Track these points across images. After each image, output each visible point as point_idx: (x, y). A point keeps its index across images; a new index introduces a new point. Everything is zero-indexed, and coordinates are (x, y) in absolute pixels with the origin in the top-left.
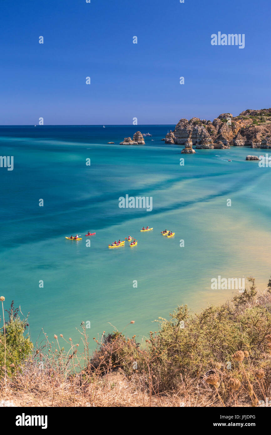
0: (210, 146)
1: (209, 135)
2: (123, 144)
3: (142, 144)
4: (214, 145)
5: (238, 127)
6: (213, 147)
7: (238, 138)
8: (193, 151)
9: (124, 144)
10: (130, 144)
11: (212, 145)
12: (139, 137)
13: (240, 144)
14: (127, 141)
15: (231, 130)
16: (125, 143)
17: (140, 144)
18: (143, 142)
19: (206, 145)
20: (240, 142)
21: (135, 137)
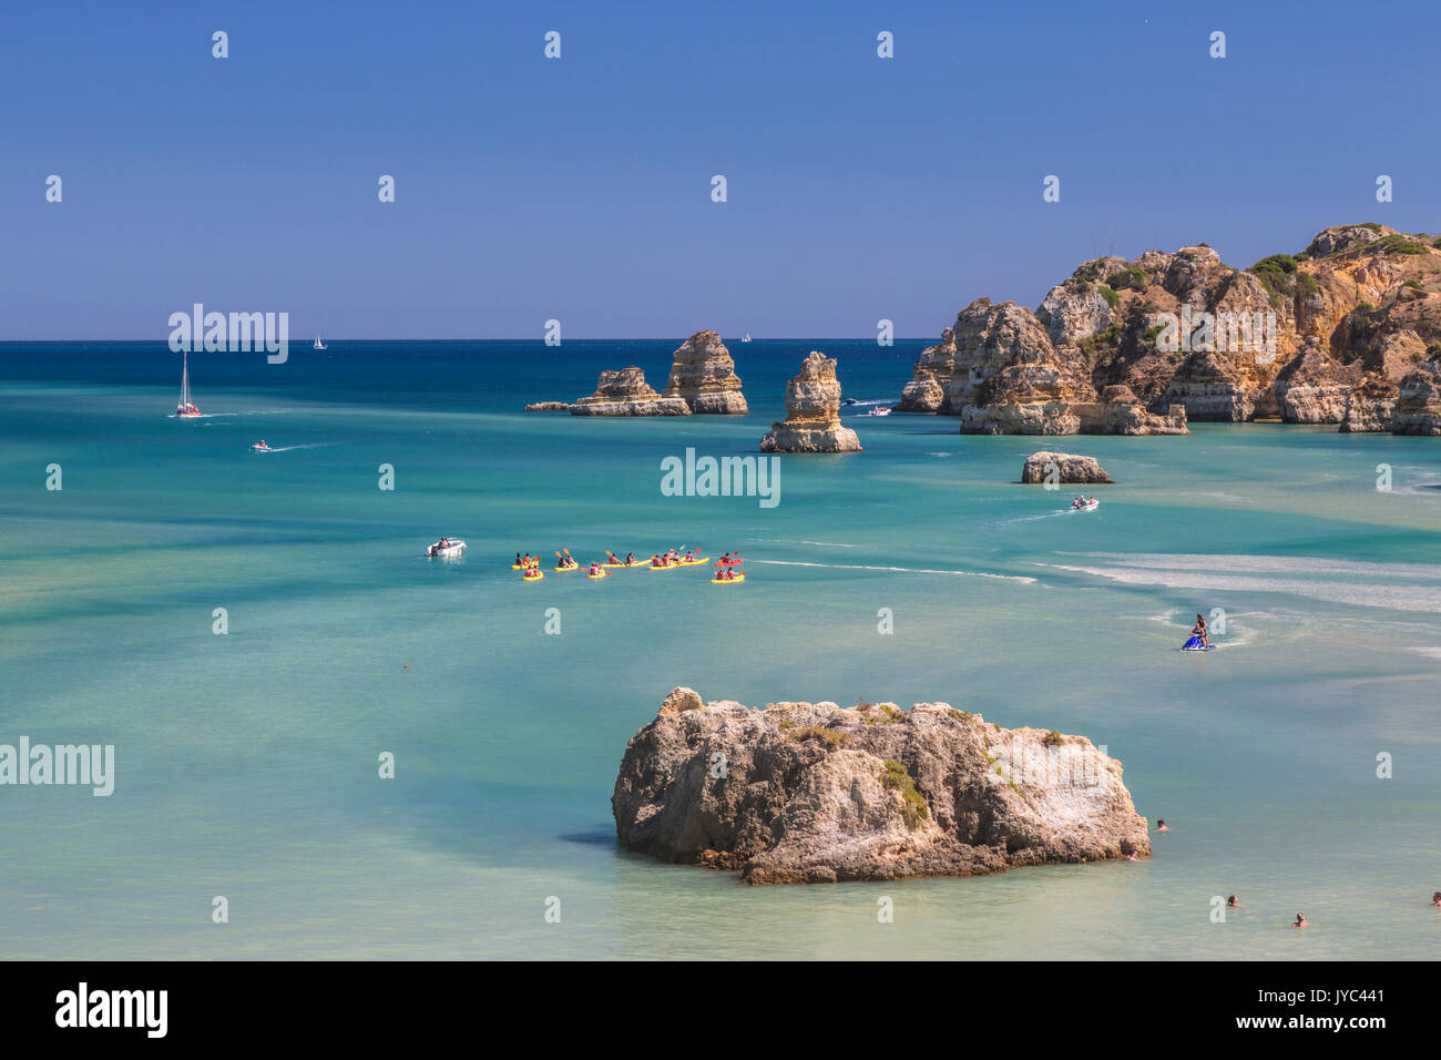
0: (1047, 412)
1: (1048, 344)
2: (586, 413)
3: (725, 411)
4: (1076, 411)
5: (1340, 301)
6: (1071, 422)
7: (1305, 371)
8: (844, 436)
9: (599, 414)
10: (633, 413)
11: (1062, 409)
12: (709, 365)
13: (1316, 413)
14: (615, 393)
15: (1292, 322)
16: (603, 405)
17: (714, 411)
18: (736, 399)
19: (1022, 411)
20: (1320, 395)
21: (680, 370)
